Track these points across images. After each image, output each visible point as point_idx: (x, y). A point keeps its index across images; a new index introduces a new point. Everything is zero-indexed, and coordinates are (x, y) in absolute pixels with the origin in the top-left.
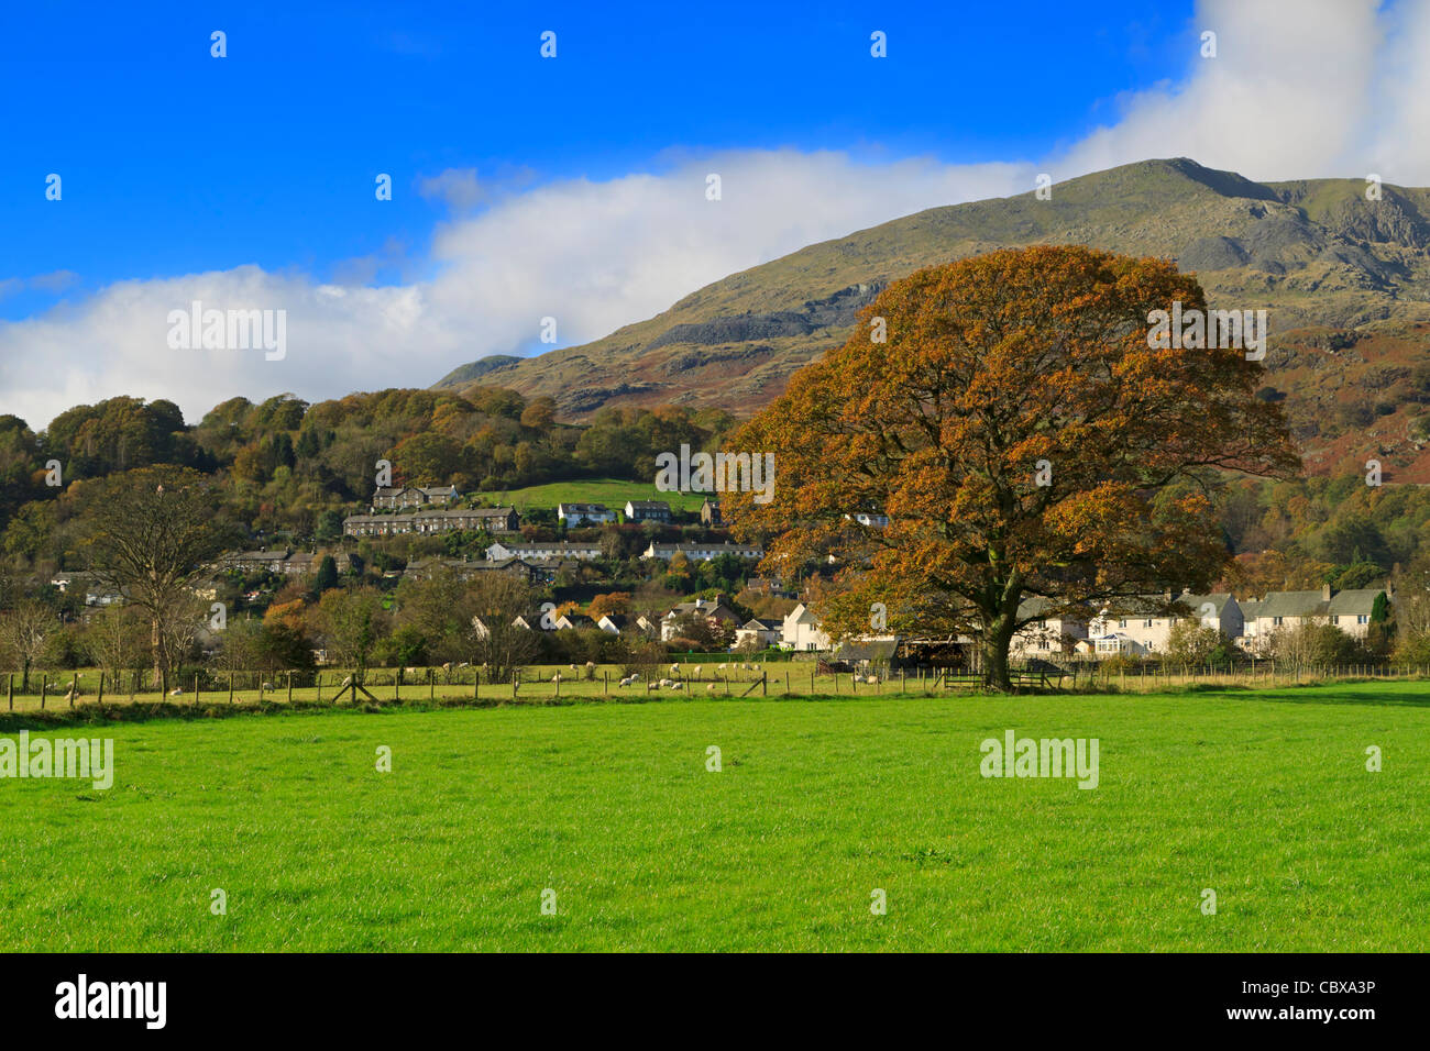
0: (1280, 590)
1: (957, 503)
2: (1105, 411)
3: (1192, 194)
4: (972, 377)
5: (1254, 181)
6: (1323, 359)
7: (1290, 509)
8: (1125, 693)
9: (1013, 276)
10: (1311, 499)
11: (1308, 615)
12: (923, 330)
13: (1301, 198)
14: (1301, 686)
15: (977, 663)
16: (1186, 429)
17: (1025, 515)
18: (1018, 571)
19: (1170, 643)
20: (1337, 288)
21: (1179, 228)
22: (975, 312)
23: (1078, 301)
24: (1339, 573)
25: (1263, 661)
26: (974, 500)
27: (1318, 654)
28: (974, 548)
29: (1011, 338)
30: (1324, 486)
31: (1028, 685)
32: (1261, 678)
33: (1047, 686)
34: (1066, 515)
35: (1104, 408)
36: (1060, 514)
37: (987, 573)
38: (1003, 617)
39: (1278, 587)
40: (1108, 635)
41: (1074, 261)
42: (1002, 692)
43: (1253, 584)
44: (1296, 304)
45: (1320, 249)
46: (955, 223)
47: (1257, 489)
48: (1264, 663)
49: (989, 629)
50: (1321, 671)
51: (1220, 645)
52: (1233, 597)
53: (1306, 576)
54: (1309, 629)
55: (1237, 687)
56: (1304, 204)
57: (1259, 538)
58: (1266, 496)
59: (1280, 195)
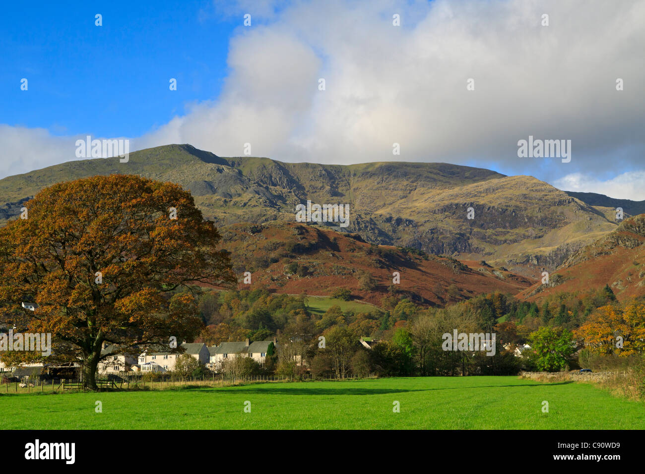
0: (226, 341)
1: (72, 297)
2: (146, 254)
3: (191, 161)
4: (82, 236)
5: (219, 156)
6: (247, 237)
7: (232, 305)
8: (153, 390)
9: (103, 188)
10: (241, 300)
11: (239, 353)
12: (57, 213)
13: (239, 165)
14: (235, 385)
15: (81, 377)
16: (184, 264)
17: (107, 304)
18: (101, 330)
19: (176, 366)
20: (254, 206)
21: (185, 176)
22: (84, 205)
23: (134, 201)
24: (253, 334)
25: (218, 374)
26: (81, 296)
27: (243, 370)
28: (80, 320)
29: (101, 218)
30: (247, 294)
31: (106, 387)
32: (217, 382)
33: (115, 387)
34: (125, 304)
35: (145, 253)
36: (123, 303)
37: (86, 333)
38: (94, 354)
39: (226, 340)
40: (147, 362)
41: (133, 182)
42: (92, 390)
43: (215, 339)
44: (237, 212)
45: (247, 188)
46: (81, 169)
47: (217, 295)
48: (218, 375)
49: (87, 360)
50: (244, 379)
51: (198, 367)
52: (205, 345)
53: (239, 335)
54: (239, 359)
55: (206, 387)
56: (241, 168)
57: (218, 318)
58: (221, 299)
59: (230, 163)
